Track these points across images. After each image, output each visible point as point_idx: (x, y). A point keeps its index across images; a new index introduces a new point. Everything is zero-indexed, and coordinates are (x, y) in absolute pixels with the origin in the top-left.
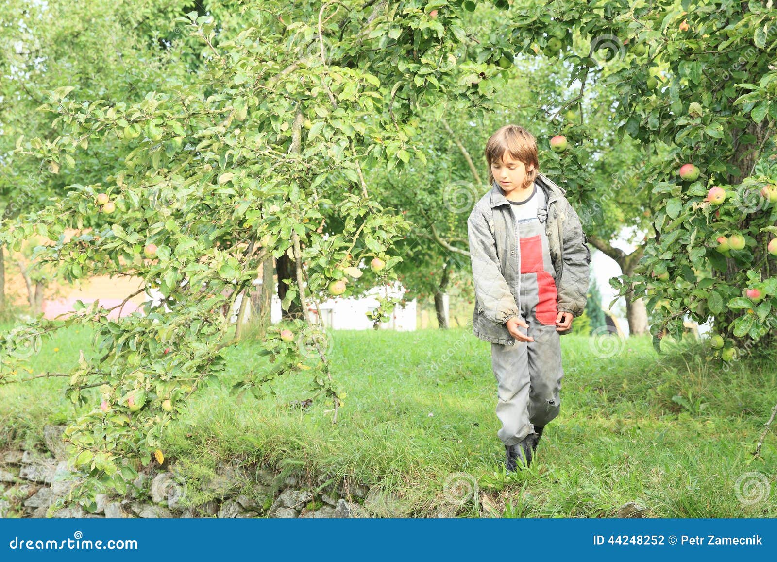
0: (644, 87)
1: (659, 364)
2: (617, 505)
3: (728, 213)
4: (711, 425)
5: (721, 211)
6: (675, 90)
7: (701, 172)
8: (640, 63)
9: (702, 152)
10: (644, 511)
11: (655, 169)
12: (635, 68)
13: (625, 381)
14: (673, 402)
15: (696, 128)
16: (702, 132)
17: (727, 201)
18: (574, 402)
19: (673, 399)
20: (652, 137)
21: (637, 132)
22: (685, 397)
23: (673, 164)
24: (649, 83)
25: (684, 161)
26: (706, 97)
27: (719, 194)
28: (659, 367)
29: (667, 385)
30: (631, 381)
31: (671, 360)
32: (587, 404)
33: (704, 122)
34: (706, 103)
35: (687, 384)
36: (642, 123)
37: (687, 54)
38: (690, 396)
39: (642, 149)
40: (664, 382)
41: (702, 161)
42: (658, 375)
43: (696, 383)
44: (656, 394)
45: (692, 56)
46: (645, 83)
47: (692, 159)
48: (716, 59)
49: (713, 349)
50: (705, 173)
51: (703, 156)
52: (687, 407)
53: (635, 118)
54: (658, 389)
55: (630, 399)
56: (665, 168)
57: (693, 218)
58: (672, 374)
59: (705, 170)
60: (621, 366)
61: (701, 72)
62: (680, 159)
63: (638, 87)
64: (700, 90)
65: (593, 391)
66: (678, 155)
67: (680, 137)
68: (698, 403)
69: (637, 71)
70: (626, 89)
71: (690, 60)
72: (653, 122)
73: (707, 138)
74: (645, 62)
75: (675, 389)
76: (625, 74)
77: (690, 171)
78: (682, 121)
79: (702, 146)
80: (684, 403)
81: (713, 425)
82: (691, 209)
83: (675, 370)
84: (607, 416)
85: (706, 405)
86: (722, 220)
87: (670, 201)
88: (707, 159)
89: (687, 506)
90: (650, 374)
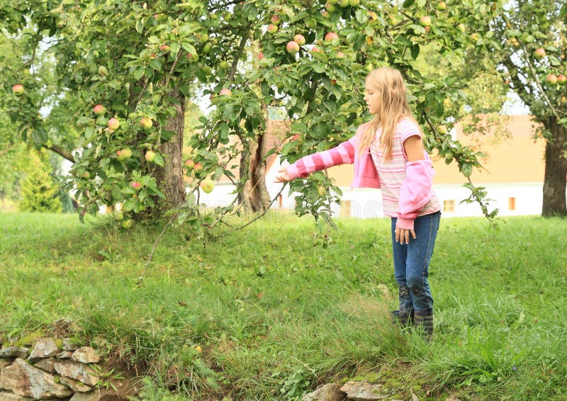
0: (72, 55)
1: (91, 231)
2: (54, 320)
3: (121, 135)
4: (122, 268)
5: (117, 134)
6: (91, 58)
7: (107, 109)
8: (70, 40)
9: (107, 97)
10: (70, 323)
11: (79, 108)
12: (66, 43)
13: (70, 242)
14: (99, 255)
15: (104, 82)
16: (107, 85)
17: (120, 127)
18: (36, 257)
19: (100, 252)
20: (79, 87)
21: (69, 84)
22: (107, 251)
23: (90, 105)
24: (76, 53)
25: (97, 103)
26: (110, 63)
27: (115, 123)
28: (91, 233)
29: (96, 244)
30: (73, 242)
31: (99, 228)
32: (44, 258)
33: (108, 79)
34: (110, 67)
35: (108, 242)
36: (72, 78)
37: (96, 36)
38: (110, 250)
39: (73, 94)
40: (94, 242)
41: (109, 103)
42: (90, 238)
43: (114, 242)
44: (89, 250)
45: (100, 37)
46: (74, 53)
47: (101, 102)
48: (116, 39)
49: (117, 221)
50: (111, 111)
51: (108, 100)
52: (108, 257)
53: (68, 75)
54: (90, 247)
55: (73, 254)
56: (85, 106)
57: (100, 137)
58: (98, 237)
59: (109, 108)
60: (67, 233)
61: (106, 47)
62: (94, 102)
63: (69, 55)
64: (106, 58)
65: (49, 249)
66: (93, 99)
67: (94, 87)
68: (115, 255)
69: (68, 44)
70: (61, 56)
71: (98, 40)
72: (79, 77)
73: (110, 89)
74: (74, 39)
75: (100, 246)
76: (61, 46)
77: (101, 109)
78: (94, 78)
79: (107, 93)
80: (106, 255)
81: (123, 268)
82: (98, 132)
83: (101, 234)
84: (57, 265)
85: (120, 255)
86: (118, 140)
87: (87, 128)
88: (111, 102)
89: (98, 319)
90: (85, 237)
